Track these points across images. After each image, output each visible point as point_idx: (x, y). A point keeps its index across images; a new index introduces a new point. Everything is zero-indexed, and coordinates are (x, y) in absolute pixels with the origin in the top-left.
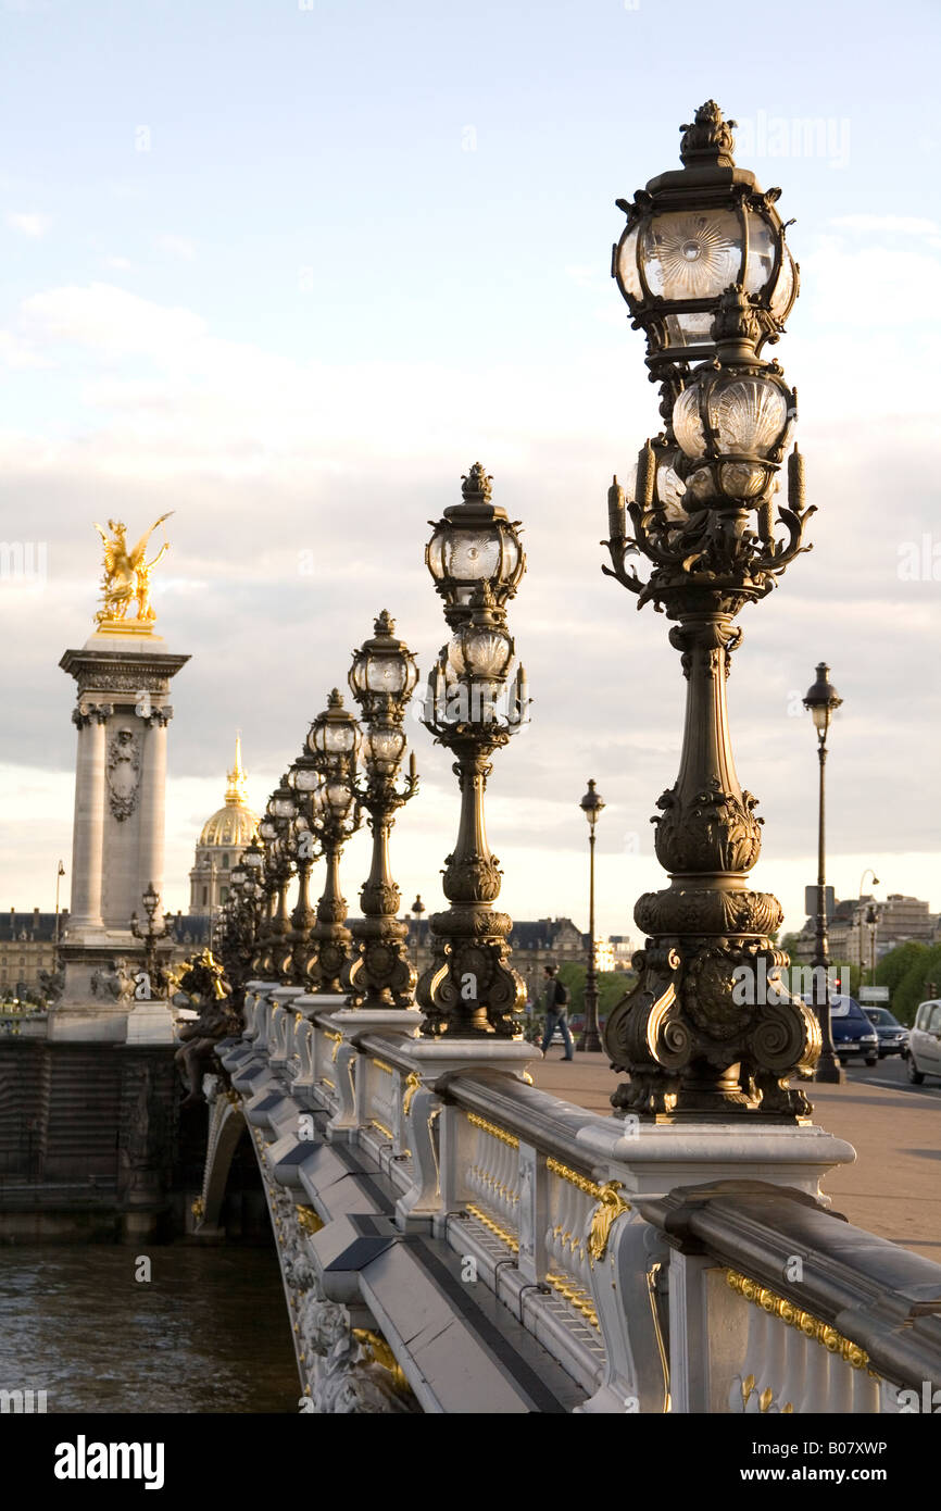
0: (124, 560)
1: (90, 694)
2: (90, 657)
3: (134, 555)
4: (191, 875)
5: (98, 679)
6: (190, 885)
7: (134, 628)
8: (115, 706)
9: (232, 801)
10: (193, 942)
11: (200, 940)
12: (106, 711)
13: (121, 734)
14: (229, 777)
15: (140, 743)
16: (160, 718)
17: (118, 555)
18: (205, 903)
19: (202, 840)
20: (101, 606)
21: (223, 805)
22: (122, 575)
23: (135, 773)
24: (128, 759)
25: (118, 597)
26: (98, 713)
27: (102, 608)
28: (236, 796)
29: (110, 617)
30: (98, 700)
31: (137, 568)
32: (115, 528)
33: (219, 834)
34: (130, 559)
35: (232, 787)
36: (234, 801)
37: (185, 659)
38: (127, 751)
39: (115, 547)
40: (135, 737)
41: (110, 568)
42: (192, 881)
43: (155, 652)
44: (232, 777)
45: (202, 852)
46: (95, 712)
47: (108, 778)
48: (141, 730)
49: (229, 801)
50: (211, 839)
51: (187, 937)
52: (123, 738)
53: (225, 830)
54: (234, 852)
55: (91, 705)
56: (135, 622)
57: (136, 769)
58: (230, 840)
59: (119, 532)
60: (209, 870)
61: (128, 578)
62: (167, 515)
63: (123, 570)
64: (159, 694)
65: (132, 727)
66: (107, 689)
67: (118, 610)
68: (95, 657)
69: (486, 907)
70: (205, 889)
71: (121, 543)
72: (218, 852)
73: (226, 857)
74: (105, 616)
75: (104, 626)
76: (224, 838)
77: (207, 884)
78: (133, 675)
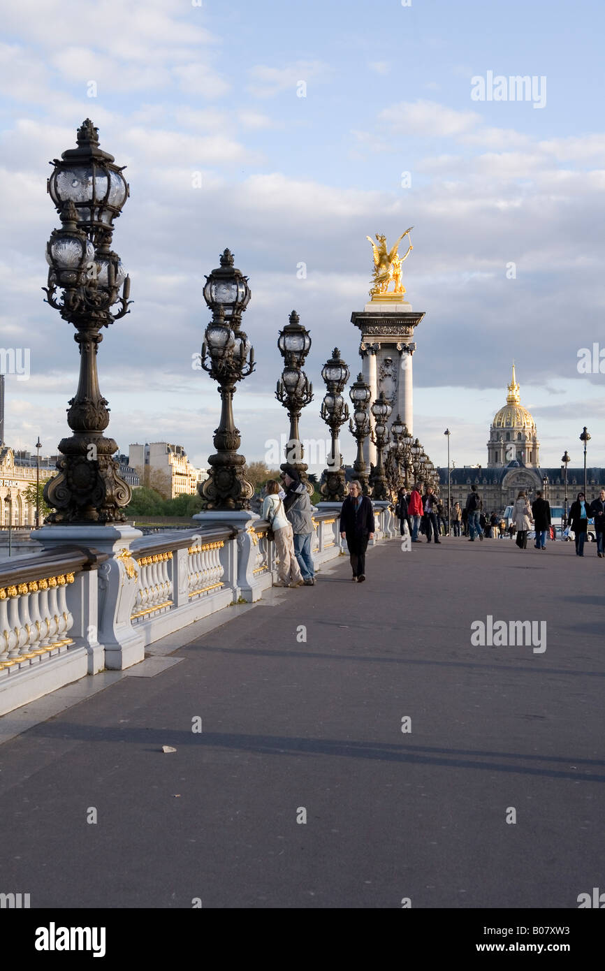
0: (385, 257)
1: (367, 338)
2: (366, 316)
3: (391, 254)
4: (488, 445)
5: (370, 329)
6: (488, 451)
7: (391, 297)
8: (381, 344)
9: (511, 401)
10: (488, 483)
11: (492, 483)
12: (377, 348)
13: (386, 360)
14: (509, 388)
15: (397, 366)
16: (408, 351)
17: (381, 255)
18: (496, 461)
19: (494, 424)
20: (372, 286)
21: (505, 403)
22: (384, 266)
23: (394, 383)
24: (390, 375)
25: (382, 279)
26: (372, 348)
27: (374, 287)
28: (513, 398)
29: (378, 291)
30: (371, 341)
31: (393, 262)
32: (380, 239)
33: (504, 421)
34: (389, 257)
35: (511, 393)
36: (512, 401)
37: (421, 314)
38: (389, 370)
39: (380, 250)
40: (394, 362)
41: (377, 263)
42: (489, 448)
43: (404, 311)
44: (511, 388)
45: (494, 432)
46: (370, 348)
47: (378, 386)
48: (397, 358)
49: (509, 401)
50: (499, 424)
51: (485, 481)
52: (387, 363)
53: (507, 419)
54: (513, 431)
55: (367, 344)
56: (392, 294)
57: (395, 381)
58: (510, 424)
59: (382, 241)
60: (498, 442)
61: (387, 267)
62: (409, 229)
63: (385, 264)
64: (407, 336)
65: (391, 356)
66: (377, 334)
67: (383, 288)
68: (369, 316)
69: (98, 434)
70: (497, 453)
71: (383, 247)
72: (504, 431)
73: (508, 434)
74: (375, 291)
75: (375, 297)
76: (507, 423)
77: (498, 450)
78: (392, 326)
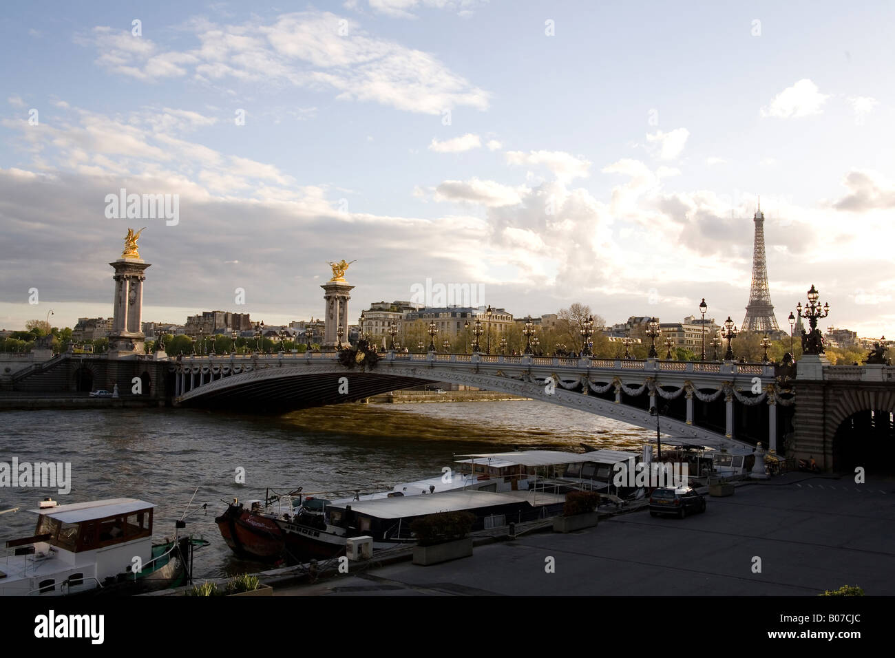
15: (137, 286)
23: (135, 293)
24: (134, 290)
38: (134, 288)
40: (135, 284)
48: (137, 282)
52: (132, 284)
